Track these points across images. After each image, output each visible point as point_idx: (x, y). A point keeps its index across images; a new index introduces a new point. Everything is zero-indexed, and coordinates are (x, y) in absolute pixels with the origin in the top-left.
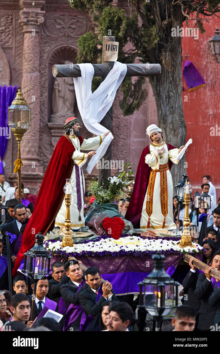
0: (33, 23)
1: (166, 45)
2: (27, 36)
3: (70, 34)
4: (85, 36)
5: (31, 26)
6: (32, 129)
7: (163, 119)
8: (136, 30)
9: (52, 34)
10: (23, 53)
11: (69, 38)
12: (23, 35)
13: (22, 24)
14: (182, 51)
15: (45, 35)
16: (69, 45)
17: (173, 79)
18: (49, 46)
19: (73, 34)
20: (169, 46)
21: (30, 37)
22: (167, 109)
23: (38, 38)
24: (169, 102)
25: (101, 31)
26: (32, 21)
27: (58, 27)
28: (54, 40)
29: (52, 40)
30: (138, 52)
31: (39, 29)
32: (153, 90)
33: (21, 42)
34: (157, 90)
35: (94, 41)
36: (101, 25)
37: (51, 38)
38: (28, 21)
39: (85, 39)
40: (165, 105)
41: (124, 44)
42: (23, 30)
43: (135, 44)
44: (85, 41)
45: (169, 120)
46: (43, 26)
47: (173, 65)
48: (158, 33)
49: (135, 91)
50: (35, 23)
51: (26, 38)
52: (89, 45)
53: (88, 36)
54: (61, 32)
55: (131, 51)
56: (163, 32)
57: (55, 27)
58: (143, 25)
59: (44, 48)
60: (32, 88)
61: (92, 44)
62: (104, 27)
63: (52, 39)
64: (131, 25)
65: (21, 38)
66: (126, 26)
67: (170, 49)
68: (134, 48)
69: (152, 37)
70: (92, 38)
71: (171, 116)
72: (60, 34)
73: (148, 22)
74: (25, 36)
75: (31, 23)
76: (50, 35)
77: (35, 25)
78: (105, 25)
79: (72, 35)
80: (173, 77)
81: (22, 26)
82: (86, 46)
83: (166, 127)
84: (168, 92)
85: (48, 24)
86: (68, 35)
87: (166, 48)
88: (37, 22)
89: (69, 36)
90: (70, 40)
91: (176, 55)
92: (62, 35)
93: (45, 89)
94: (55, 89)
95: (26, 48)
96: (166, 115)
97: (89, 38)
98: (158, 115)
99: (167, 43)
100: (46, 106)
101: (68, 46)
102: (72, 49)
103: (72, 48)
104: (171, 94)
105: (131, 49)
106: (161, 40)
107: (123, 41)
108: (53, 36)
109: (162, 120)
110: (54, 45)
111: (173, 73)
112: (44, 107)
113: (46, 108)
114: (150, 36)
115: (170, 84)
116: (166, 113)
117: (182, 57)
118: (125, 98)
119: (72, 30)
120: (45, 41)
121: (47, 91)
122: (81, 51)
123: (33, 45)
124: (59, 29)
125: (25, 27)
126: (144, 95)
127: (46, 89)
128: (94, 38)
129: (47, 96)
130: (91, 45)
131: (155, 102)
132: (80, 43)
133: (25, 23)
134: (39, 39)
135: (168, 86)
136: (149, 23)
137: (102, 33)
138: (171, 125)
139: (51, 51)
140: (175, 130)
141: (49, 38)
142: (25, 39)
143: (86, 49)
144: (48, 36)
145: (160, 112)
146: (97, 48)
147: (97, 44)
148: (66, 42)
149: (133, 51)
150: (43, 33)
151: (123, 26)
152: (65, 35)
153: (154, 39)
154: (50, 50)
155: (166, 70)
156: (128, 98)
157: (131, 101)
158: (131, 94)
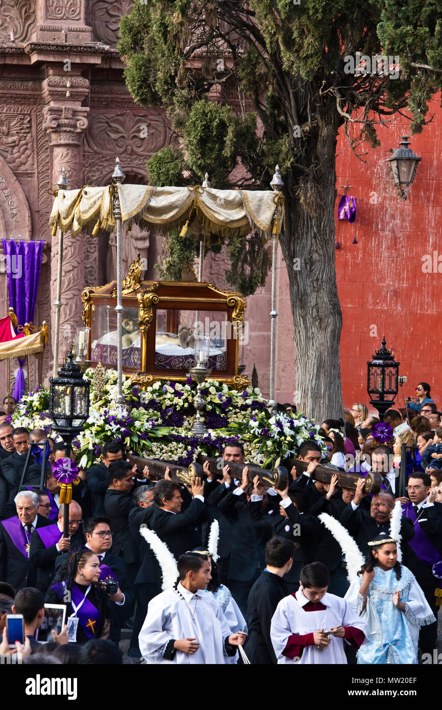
0: (68, 129)
1: (307, 170)
2: (59, 153)
3: (135, 148)
4: (160, 154)
5: (64, 134)
6: (72, 315)
7: (301, 301)
8: (254, 142)
9: (103, 149)
10: (52, 184)
11: (134, 157)
12: (52, 151)
13: (48, 131)
14: (335, 180)
15: (91, 151)
16: (134, 169)
17: (319, 231)
18: (98, 170)
19: (141, 149)
20: (310, 170)
21: (64, 155)
22: (308, 282)
23: (78, 156)
24: (311, 271)
25: (189, 146)
26: (66, 125)
27: (113, 136)
28: (106, 160)
29: (103, 159)
30: (255, 182)
31: (79, 141)
32: (283, 250)
33: (48, 162)
34: (289, 250)
35: (177, 164)
36: (189, 135)
37: (101, 156)
38: (59, 126)
39: (160, 161)
40: (304, 276)
41: (230, 169)
42: (51, 142)
43: (250, 167)
44: (160, 163)
45: (312, 300)
46: (87, 134)
47: (319, 206)
48: (293, 149)
49: (252, 251)
50: (72, 130)
51: (57, 156)
52: (168, 171)
53: (165, 155)
54: (119, 145)
55: (243, 180)
56: (302, 147)
57: (109, 136)
58: (265, 133)
59: (90, 175)
60: (70, 244)
61: (173, 169)
62: (194, 138)
63: (103, 157)
64: (244, 134)
65: (48, 156)
66: (235, 136)
67: (314, 177)
68: (249, 175)
69: (282, 156)
70: (173, 159)
71: (314, 295)
72: (118, 149)
73: (275, 129)
74: (55, 153)
75: (65, 129)
76: (99, 150)
77: (73, 132)
78: (197, 135)
79: (139, 150)
80: (319, 227)
81: (49, 134)
82: (162, 173)
83: (306, 315)
84: (310, 252)
85: (96, 132)
86: (132, 150)
87: (308, 175)
88: (75, 127)
89: (133, 152)
90: (135, 159)
91: (325, 187)
92: (122, 150)
93: (93, 246)
94: (111, 246)
95: (57, 174)
96: (305, 294)
97: (168, 158)
98: (292, 294)
99: (308, 166)
100: (96, 275)
101: (132, 171)
102: (140, 176)
103: (140, 174)
104: (315, 256)
105: (244, 178)
106: (297, 161)
107: (229, 163)
108: (105, 152)
109: (298, 303)
110: (107, 169)
111: (319, 219)
112: (93, 278)
113: (95, 279)
114: (278, 154)
115: (313, 241)
116: (305, 290)
117: (336, 191)
118: (235, 266)
119: (139, 143)
120: (90, 161)
121: (97, 249)
122: (154, 181)
123: (69, 169)
124: (115, 140)
125: (53, 136)
126: (267, 262)
127: (95, 247)
128: (177, 159)
129: (97, 259)
130: (172, 172)
131: (286, 269)
132: (151, 167)
133: (54, 130)
134: (80, 157)
135: (309, 243)
136: (278, 129)
137: (191, 149)
138: (315, 310)
139: (103, 179)
140: (321, 319)
141: (97, 156)
142: (56, 158)
143: (162, 179)
144: (96, 153)
145: (295, 287)
146: (182, 175)
147: (181, 170)
148: (129, 164)
149: (246, 180)
150: (87, 148)
151: (230, 137)
152: (126, 150)
153: (284, 160)
154: (100, 178)
155: (306, 215)
156: (240, 264)
157: (248, 269)
158: (246, 257)
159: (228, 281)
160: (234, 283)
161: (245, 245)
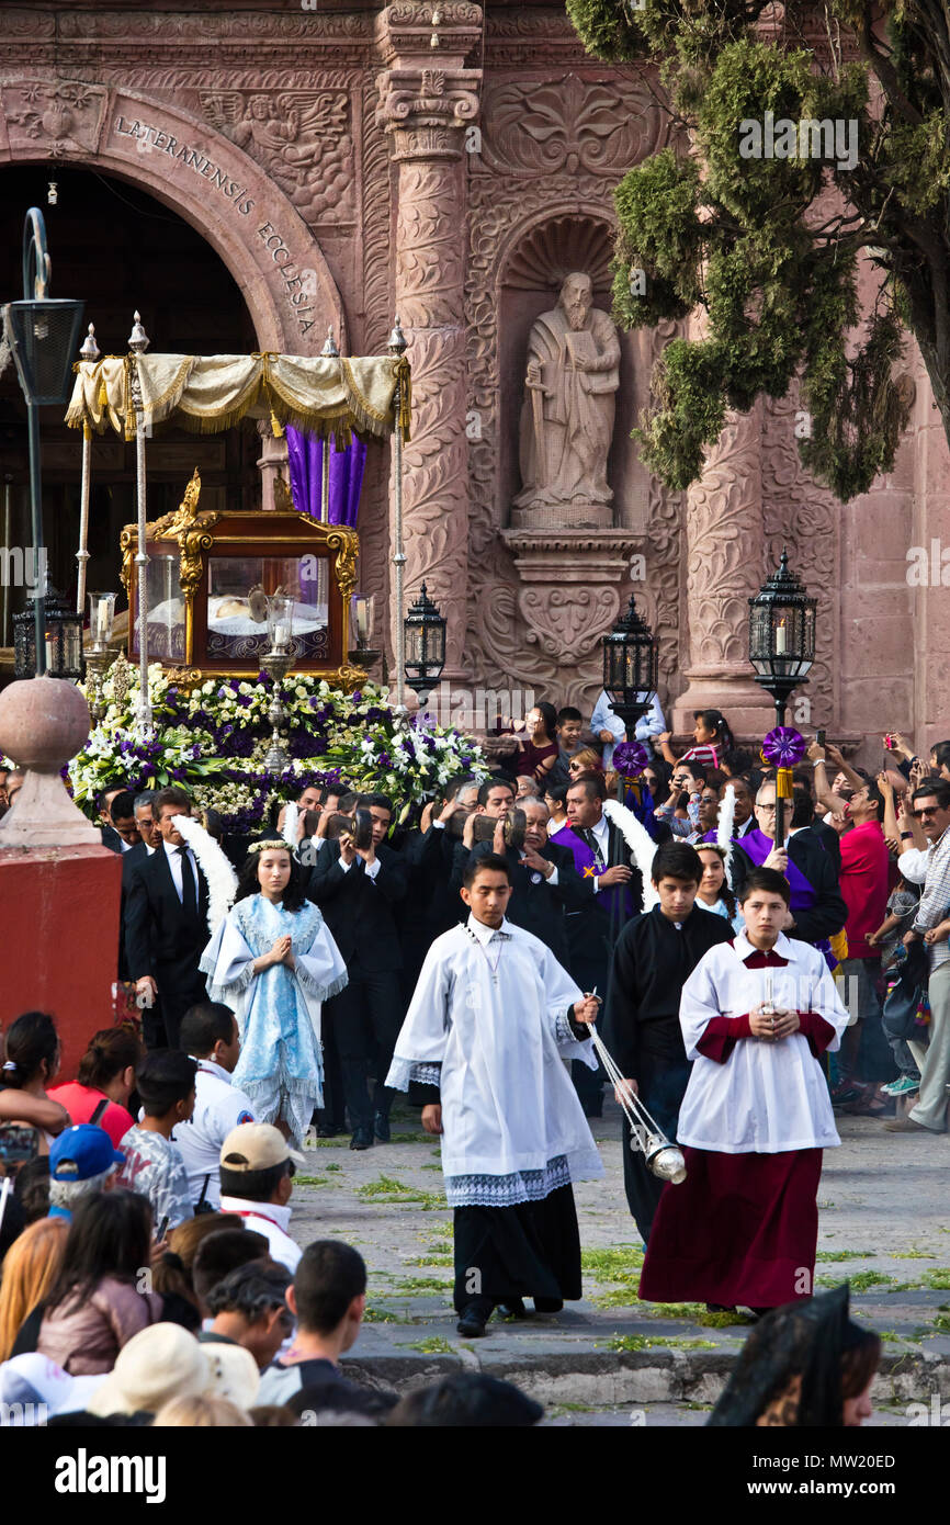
6: (439, 558)
30: (866, 225)
32: (935, 382)
34: (948, 381)
35: (683, 192)
39: (645, 185)
41: (807, 198)
44: (644, 192)
49: (861, 389)
52: (663, 209)
55: (838, 222)
61: (674, 203)
68: (852, 210)
70: (674, 178)
82: (650, 212)
93: (488, 391)
94: (531, 390)
100: (496, 461)
105: (839, 217)
112: (487, 467)
113: (493, 470)
118: (819, 426)
121: (498, 399)
122: (631, 233)
126: (896, 412)
127: (493, 394)
128: (683, 178)
129: (499, 422)
130: (671, 210)
131: (943, 431)
143: (648, 227)
146: (697, 218)
149: (845, 222)
156: (833, 420)
157: (852, 433)
158: (846, 404)
159: (807, 463)
160: (821, 467)
161: (844, 375)
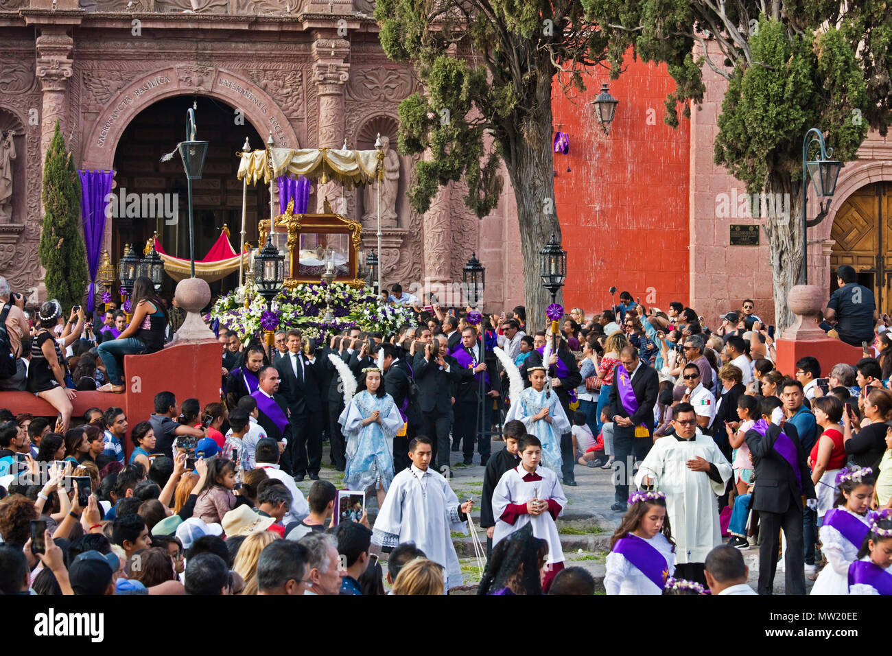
0: (333, 82)
1: (528, 111)
2: (325, 101)
3: (387, 96)
4: (408, 99)
5: (329, 86)
7: (527, 220)
8: (485, 90)
9: (361, 97)
10: (318, 127)
11: (386, 103)
12: (319, 100)
13: (316, 84)
14: (552, 119)
15: (351, 99)
16: (387, 113)
17: (540, 161)
18: (357, 115)
19: (392, 97)
20: (531, 111)
21: (329, 103)
22: (532, 204)
23: (340, 104)
24: (534, 194)
25: (433, 93)
26: (331, 79)
27: (369, 86)
28: (363, 106)
29: (361, 106)
30: (487, 121)
31: (341, 91)
32: (511, 177)
33: (316, 109)
34: (516, 177)
36: (432, 83)
37: (359, 103)
38: (325, 79)
39: (409, 105)
40: (529, 199)
41: (466, 111)
42: (318, 93)
43: (483, 109)
44: (409, 107)
45: (536, 220)
46: (348, 85)
47: (539, 140)
48: (516, 94)
49: (486, 179)
50: (336, 82)
51: (324, 104)
52: (415, 113)
53: (413, 100)
54: (374, 93)
55: (477, 120)
56: (524, 92)
57: (366, 86)
58: (494, 81)
59: (350, 118)
61: (419, 112)
62: (436, 86)
63: (361, 104)
64: (477, 82)
65: (316, 104)
66: (470, 84)
67: (534, 117)
68: (482, 116)
69: (508, 99)
70: (420, 103)
71: (538, 215)
72: (373, 97)
73: (502, 78)
74: (322, 102)
75: (330, 81)
76: (358, 98)
77: (336, 84)
78: (439, 84)
79: (390, 98)
80: (539, 157)
81: (317, 86)
82: (411, 115)
83: (532, 232)
84: (533, 179)
85: (355, 83)
86: (385, 98)
87: (529, 115)
88: (338, 79)
90: (387, 105)
91: (544, 125)
92: (376, 98)
95: (323, 118)
96: (530, 214)
97: (415, 103)
98: (519, 214)
99: (529, 108)
100: (356, 203)
101: (385, 115)
102: (391, 119)
103: (391, 117)
104: (538, 182)
105: (478, 118)
106: (520, 104)
107: (465, 106)
108: (362, 100)
109: (525, 222)
110: (364, 113)
111: (540, 151)
112: (352, 205)
113: (355, 207)
114: (504, 98)
115: (536, 169)
116: (530, 211)
117: (552, 128)
118: (472, 192)
119: (390, 91)
120: (350, 107)
122: (404, 123)
123: (333, 114)
124: (370, 90)
125: (321, 88)
126: (498, 188)
128: (422, 103)
130: (418, 114)
131: (514, 195)
132: (402, 110)
133: (321, 83)
134: (342, 104)
135: (532, 171)
136: (503, 78)
137: (434, 95)
138: (538, 228)
139: (360, 122)
140: (543, 235)
141: (356, 103)
142: (322, 105)
143: (410, 120)
144: (355, 100)
145: (522, 209)
146: (427, 117)
147: (426, 113)
148: (382, 109)
150: (348, 97)
151: (465, 84)
152: (380, 98)
153: (509, 103)
154: (358, 121)
155: (529, 148)
156: (476, 190)
157: (483, 194)
158: (480, 185)
159: (467, 205)
160: (472, 207)
161: (479, 174)
